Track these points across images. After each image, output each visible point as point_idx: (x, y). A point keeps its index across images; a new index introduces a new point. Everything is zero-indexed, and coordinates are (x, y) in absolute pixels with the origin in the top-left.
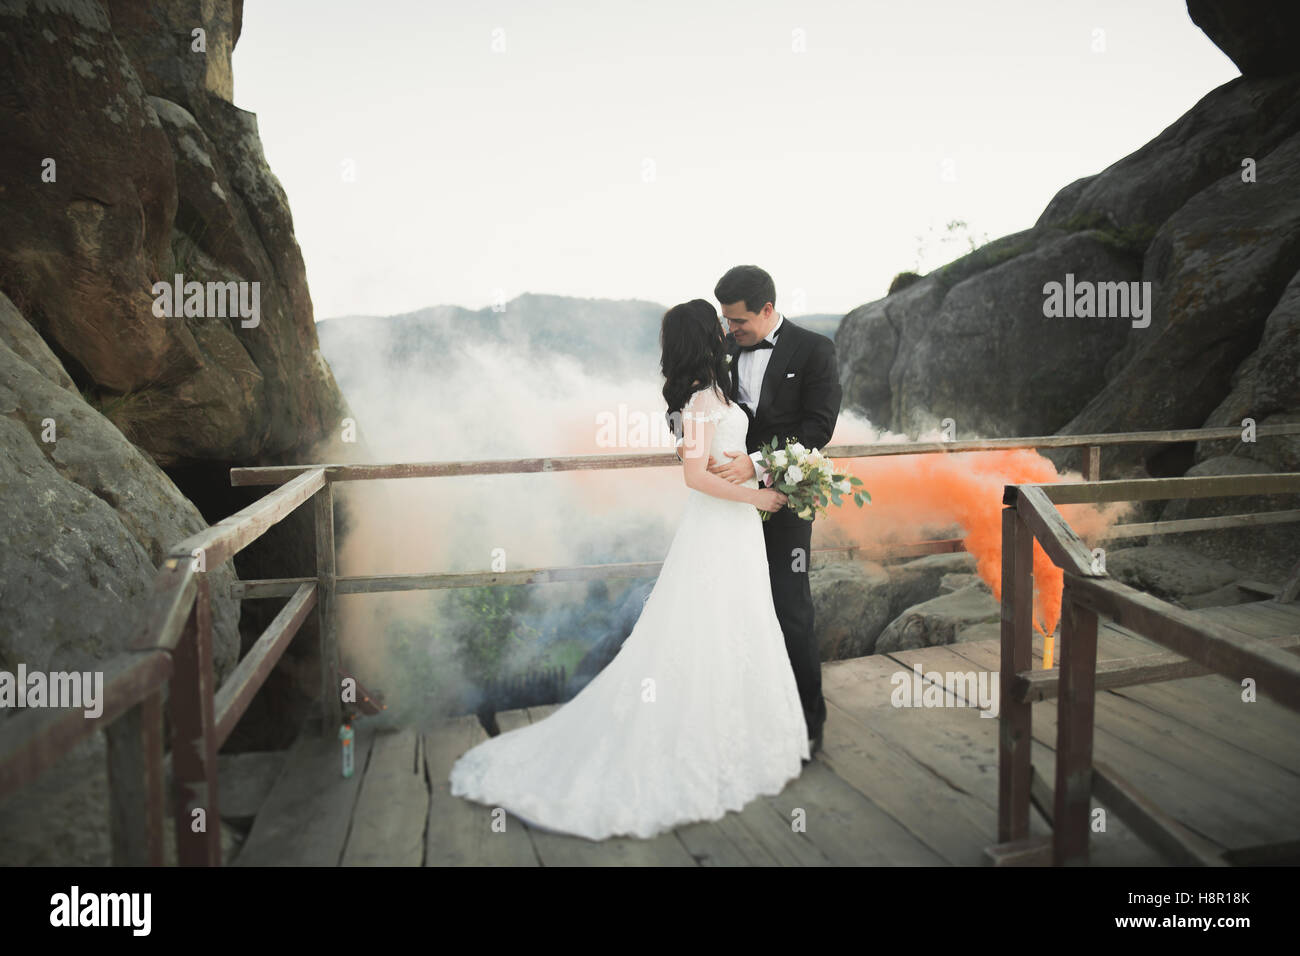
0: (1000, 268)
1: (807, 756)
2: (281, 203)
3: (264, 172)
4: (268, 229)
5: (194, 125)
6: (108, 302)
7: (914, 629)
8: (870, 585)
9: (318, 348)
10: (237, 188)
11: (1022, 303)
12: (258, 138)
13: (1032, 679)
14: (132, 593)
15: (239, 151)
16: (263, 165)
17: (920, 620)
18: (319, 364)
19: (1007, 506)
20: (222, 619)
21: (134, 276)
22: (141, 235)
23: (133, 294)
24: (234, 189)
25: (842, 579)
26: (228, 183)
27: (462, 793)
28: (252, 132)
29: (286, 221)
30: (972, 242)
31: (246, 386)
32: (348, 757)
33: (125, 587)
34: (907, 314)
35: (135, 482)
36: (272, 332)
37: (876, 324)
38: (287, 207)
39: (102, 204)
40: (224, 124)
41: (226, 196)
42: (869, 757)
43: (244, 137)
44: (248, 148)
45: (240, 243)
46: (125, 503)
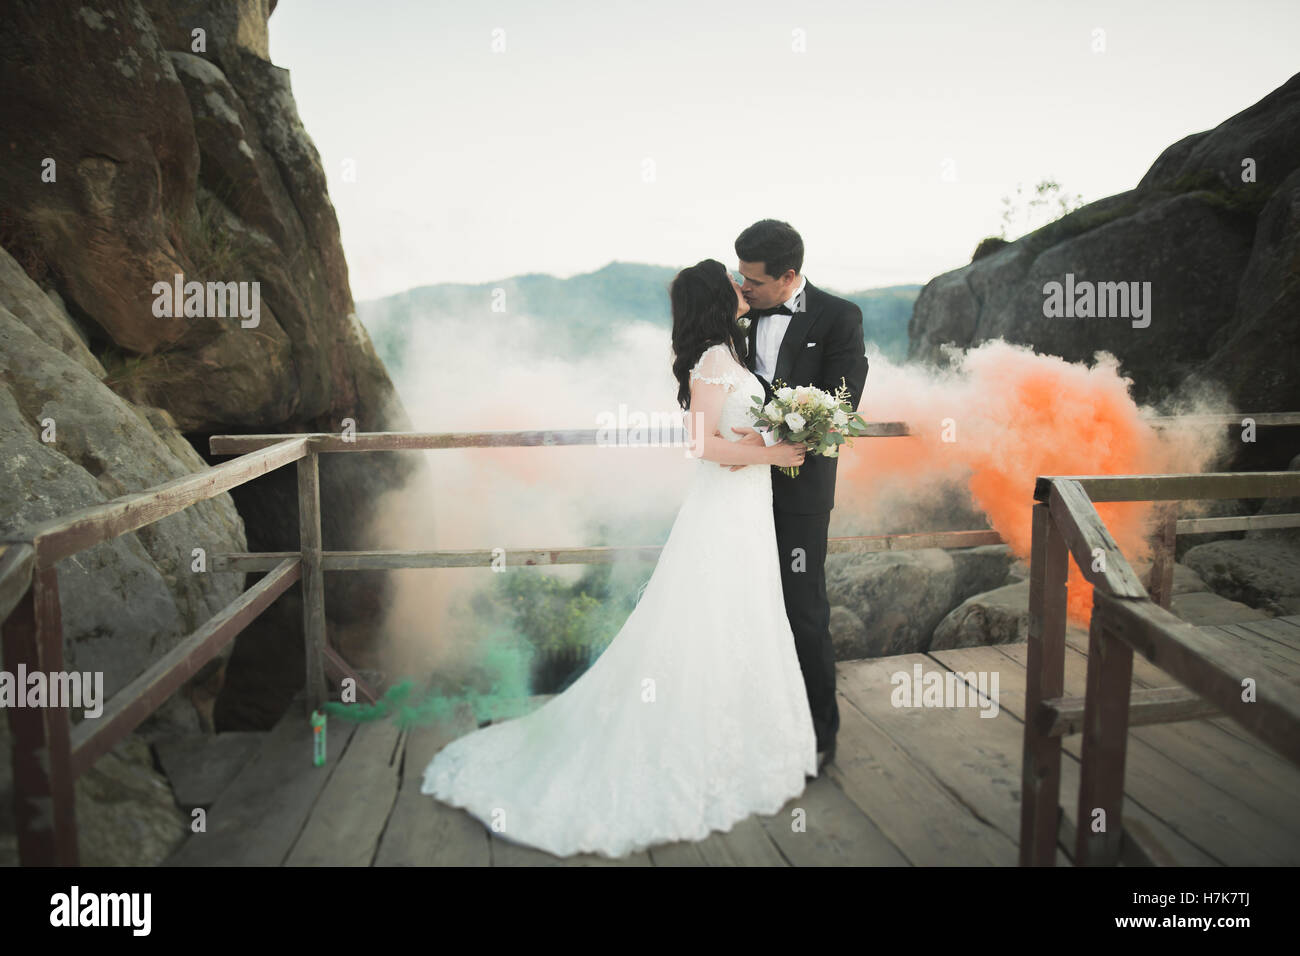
0: (1094, 233)
1: (813, 772)
2: (313, 162)
3: (296, 130)
4: (300, 189)
5: (221, 81)
6: (125, 263)
7: (974, 621)
8: (931, 571)
9: (353, 312)
10: (268, 146)
11: (1118, 271)
12: (291, 95)
13: (1061, 709)
14: (102, 565)
15: (271, 109)
16: (296, 124)
17: (981, 612)
18: (354, 329)
19: (1039, 502)
20: (215, 591)
21: (151, 236)
22: (157, 194)
23: (149, 255)
24: (266, 148)
25: (901, 563)
26: (258, 142)
27: (431, 791)
28: (285, 89)
29: (319, 181)
30: (1064, 205)
31: (272, 350)
32: (320, 744)
33: (93, 559)
34: (990, 282)
35: (124, 448)
36: (301, 295)
37: (956, 293)
38: (320, 166)
39: (114, 161)
40: (255, 81)
41: (256, 156)
42: (888, 775)
43: (276, 94)
44: (280, 105)
45: (267, 202)
46: (112, 470)
